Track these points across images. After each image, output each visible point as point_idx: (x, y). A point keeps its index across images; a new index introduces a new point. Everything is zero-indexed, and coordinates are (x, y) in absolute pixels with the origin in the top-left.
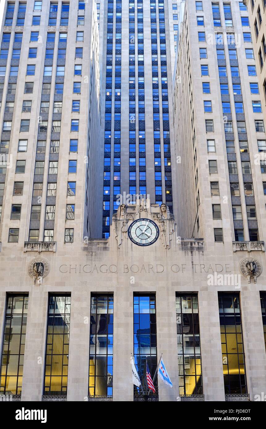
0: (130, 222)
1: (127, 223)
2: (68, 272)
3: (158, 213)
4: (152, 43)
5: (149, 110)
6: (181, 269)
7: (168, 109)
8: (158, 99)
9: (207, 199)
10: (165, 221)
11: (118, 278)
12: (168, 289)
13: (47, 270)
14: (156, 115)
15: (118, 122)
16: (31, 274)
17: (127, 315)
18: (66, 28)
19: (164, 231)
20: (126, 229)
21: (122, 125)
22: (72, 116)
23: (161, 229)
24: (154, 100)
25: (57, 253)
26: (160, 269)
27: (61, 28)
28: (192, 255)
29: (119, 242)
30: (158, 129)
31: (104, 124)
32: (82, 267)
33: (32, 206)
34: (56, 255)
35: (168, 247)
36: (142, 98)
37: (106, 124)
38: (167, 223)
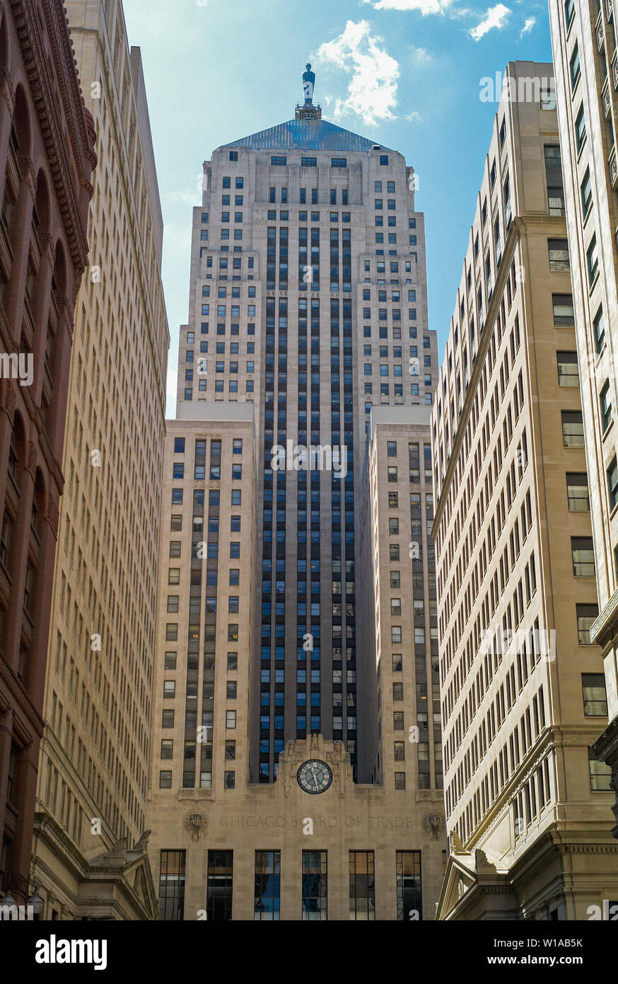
0: (299, 764)
1: (296, 765)
2: (230, 825)
3: (332, 753)
4: (333, 410)
5: (326, 525)
6: (356, 823)
7: (353, 524)
8: (339, 508)
9: (389, 735)
10: (339, 763)
11: (285, 834)
12: (341, 847)
13: (206, 823)
14: (336, 534)
15: (282, 546)
16: (188, 828)
17: (295, 877)
18: (217, 484)
19: (338, 776)
20: (295, 772)
21: (287, 552)
22: (229, 620)
23: (335, 773)
24: (333, 510)
25: (216, 802)
26: (333, 822)
27: (212, 484)
28: (369, 805)
29: (287, 789)
30: (338, 557)
31: (262, 548)
32: (245, 819)
33: (185, 741)
34: (214, 805)
35: (341, 796)
36: (316, 506)
37: (264, 548)
38: (342, 765)
